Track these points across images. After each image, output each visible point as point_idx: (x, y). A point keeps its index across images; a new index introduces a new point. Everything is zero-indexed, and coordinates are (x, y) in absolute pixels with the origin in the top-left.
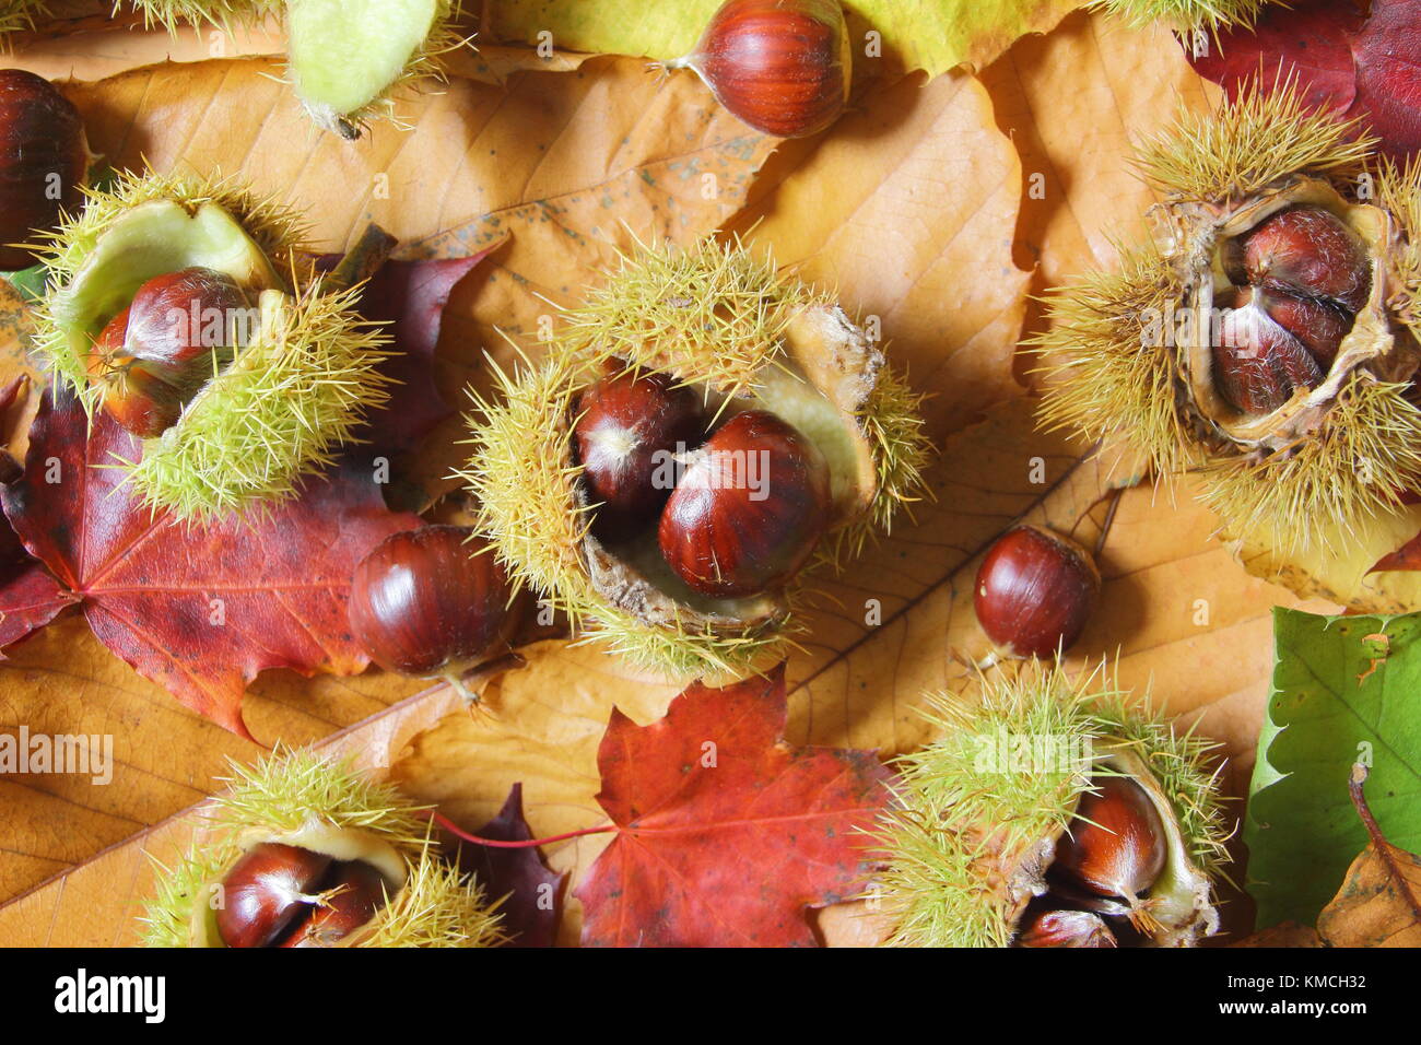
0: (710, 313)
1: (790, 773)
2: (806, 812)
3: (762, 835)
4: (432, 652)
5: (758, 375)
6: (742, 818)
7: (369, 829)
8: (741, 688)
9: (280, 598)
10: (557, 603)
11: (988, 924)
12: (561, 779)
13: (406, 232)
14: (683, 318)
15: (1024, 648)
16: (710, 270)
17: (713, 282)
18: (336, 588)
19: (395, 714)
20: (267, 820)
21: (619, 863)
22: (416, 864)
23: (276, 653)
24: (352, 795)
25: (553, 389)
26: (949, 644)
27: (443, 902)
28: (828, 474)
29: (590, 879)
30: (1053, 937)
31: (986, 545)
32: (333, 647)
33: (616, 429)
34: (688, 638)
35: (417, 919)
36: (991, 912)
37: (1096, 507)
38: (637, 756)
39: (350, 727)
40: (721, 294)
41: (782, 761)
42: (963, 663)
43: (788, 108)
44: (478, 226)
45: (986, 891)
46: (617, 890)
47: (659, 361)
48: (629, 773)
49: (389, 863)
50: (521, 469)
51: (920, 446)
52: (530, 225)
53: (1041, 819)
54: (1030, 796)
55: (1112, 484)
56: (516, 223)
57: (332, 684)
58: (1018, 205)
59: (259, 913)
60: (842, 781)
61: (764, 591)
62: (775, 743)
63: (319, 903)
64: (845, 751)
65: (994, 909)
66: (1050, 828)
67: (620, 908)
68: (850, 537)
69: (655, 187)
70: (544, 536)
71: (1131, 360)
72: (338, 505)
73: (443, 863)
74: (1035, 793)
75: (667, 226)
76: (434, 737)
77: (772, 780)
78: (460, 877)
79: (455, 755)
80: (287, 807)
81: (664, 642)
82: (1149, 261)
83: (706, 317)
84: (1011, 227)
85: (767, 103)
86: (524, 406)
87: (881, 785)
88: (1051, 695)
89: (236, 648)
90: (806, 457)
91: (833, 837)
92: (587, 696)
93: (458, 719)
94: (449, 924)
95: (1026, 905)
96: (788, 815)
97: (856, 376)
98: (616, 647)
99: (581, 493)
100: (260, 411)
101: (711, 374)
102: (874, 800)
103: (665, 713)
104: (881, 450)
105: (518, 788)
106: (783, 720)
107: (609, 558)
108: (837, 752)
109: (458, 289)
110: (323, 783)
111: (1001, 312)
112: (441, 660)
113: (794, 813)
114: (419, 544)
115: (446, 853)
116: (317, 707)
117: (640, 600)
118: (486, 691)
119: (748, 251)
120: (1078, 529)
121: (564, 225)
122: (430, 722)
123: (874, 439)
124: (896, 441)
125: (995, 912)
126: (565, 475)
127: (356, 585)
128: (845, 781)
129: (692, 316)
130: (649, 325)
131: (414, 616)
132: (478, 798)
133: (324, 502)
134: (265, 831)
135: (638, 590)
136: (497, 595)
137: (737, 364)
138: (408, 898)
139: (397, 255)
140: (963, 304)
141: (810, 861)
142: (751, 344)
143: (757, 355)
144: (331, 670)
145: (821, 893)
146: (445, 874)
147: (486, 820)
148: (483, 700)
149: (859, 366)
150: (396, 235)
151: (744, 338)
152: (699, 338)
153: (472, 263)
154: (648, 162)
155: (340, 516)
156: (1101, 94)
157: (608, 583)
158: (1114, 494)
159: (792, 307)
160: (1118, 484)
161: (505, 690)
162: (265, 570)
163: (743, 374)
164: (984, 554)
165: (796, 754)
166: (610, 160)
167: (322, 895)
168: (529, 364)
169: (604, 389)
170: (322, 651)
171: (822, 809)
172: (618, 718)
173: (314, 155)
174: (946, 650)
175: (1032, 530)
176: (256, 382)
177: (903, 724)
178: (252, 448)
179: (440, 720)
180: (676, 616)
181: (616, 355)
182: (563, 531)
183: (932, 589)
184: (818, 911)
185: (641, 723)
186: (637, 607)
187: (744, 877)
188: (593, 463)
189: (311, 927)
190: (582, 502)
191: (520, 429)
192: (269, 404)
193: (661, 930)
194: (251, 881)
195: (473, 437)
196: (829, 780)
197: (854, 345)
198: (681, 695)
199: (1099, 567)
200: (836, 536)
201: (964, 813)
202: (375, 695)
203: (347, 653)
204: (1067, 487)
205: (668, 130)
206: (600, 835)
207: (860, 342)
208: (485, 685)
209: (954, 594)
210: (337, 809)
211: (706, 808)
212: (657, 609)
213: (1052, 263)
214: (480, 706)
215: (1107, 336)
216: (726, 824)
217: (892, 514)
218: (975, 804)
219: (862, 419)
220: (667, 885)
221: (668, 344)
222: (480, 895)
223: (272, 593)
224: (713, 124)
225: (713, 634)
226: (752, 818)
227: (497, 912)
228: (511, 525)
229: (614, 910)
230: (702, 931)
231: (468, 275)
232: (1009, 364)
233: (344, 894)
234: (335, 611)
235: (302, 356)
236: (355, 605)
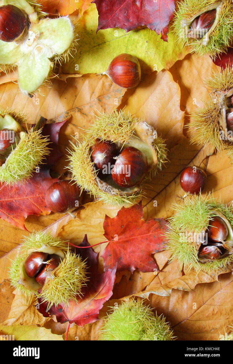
0: (118, 126)
1: (145, 225)
2: (149, 233)
3: (140, 239)
4: (65, 207)
5: (129, 138)
6: (135, 236)
7: (56, 247)
8: (133, 207)
9: (30, 200)
10: (91, 193)
11: (192, 251)
12: (95, 232)
13: (49, 118)
14: (112, 128)
15: (192, 192)
16: (117, 117)
17: (118, 120)
18: (42, 196)
19: (57, 222)
20: (34, 247)
21: (110, 248)
22: (67, 254)
23: (31, 212)
24: (51, 240)
25: (85, 147)
26: (176, 194)
27: (73, 261)
28: (147, 159)
29: (104, 253)
30: (206, 252)
31: (181, 171)
32: (43, 209)
33: (100, 153)
34: (121, 197)
35: (68, 265)
36: (193, 248)
37: (204, 161)
38: (112, 225)
39: (48, 226)
40: (120, 122)
41: (143, 223)
42: (179, 197)
43: (127, 81)
44: (64, 115)
45: (191, 244)
46: (110, 255)
47: (108, 138)
48: (110, 229)
49: (60, 254)
50: (81, 164)
51: (166, 150)
52: (75, 113)
53: (201, 227)
54: (198, 222)
55: (207, 155)
56: (72, 113)
57: (43, 217)
58: (180, 97)
59: (34, 267)
60: (156, 225)
61: (136, 185)
62: (141, 219)
63: (47, 263)
64: (156, 219)
65: (193, 247)
66: (204, 228)
67: (111, 258)
68: (152, 172)
69: (101, 102)
70: (87, 178)
71: (209, 126)
72: (40, 178)
73: (72, 253)
74: (199, 221)
75: (105, 110)
76: (66, 226)
77: (141, 227)
78: (76, 256)
79: (72, 230)
80: (37, 244)
81: (116, 198)
82: (211, 104)
83: (117, 127)
84: (179, 102)
85: (123, 81)
86: (79, 151)
87: (165, 225)
88: (200, 201)
89: (22, 212)
90: (142, 155)
91: (156, 238)
92: (99, 214)
93: (71, 222)
94: (75, 265)
95: (200, 246)
96: (145, 234)
97: (151, 136)
98: (105, 201)
99: (94, 168)
100: (23, 158)
101: (119, 139)
102: (163, 229)
103: (117, 215)
104: (158, 152)
105: (86, 235)
106: (142, 213)
107: (102, 181)
108: (155, 219)
109: (61, 129)
110: (45, 238)
111: (179, 121)
112: (67, 209)
113: (147, 234)
114: (59, 184)
115: (72, 251)
116: (41, 223)
117: (110, 190)
118: (77, 215)
119: (124, 112)
120: (201, 166)
121: (82, 112)
122: (65, 223)
123: (156, 149)
124: (161, 149)
125: (194, 248)
126: (90, 164)
127: (46, 195)
128: (157, 225)
129: (114, 127)
130: (105, 130)
131: (60, 200)
132: (78, 239)
133: (37, 178)
134: (33, 249)
135: (109, 188)
136: (78, 193)
137: (125, 136)
138: (66, 260)
139: (47, 123)
140: (171, 120)
141: (151, 244)
142: (128, 132)
143: (129, 134)
144: (43, 214)
145: (154, 250)
146: (73, 255)
147: (80, 243)
148: (77, 217)
149: (151, 134)
150: (47, 118)
151: (126, 131)
152: (116, 132)
153: (64, 123)
154: (99, 97)
155: (41, 181)
156: (195, 72)
157: (102, 187)
158: (207, 157)
159: (135, 123)
160: (208, 155)
161: (81, 214)
162: (26, 194)
163: (126, 138)
164: (181, 173)
165: (146, 221)
166: (91, 97)
167: (48, 261)
168: (79, 142)
169: (96, 145)
170: (40, 210)
171: (153, 232)
172: (107, 217)
173: (27, 104)
174: (175, 195)
175: (191, 167)
176: (22, 151)
177: (168, 212)
178: (22, 166)
179: (67, 222)
180: (118, 192)
181: (98, 138)
182: (91, 177)
183: (171, 182)
184: (154, 254)
185: (112, 217)
186: (109, 191)
187: (137, 249)
188: (96, 161)
189: (46, 269)
190: (95, 170)
191: (79, 156)
192: (25, 156)
193: (120, 262)
194: (32, 260)
195: (69, 159)
196: (153, 226)
197: (150, 129)
198: (120, 210)
199: (206, 173)
200: (149, 173)
201: (184, 228)
202: (53, 219)
203: (46, 210)
204: (197, 157)
205: (103, 89)
206: (105, 243)
207: (151, 129)
208: (77, 214)
209: (176, 183)
210: (48, 243)
211: (127, 235)
212: (113, 191)
213: (188, 109)
214: (76, 218)
215: (204, 122)
216: (132, 238)
217: (161, 166)
218: (187, 226)
219: (153, 145)
220: (121, 252)
221: (109, 134)
222: (81, 259)
223: (28, 199)
224: (112, 87)
225: (126, 195)
226: (137, 236)
227: (85, 262)
228: (80, 177)
229: (110, 259)
230: (129, 261)
231: (63, 125)
232: (182, 132)
233: (52, 261)
234: (42, 201)
235: (31, 145)
236: (47, 199)
